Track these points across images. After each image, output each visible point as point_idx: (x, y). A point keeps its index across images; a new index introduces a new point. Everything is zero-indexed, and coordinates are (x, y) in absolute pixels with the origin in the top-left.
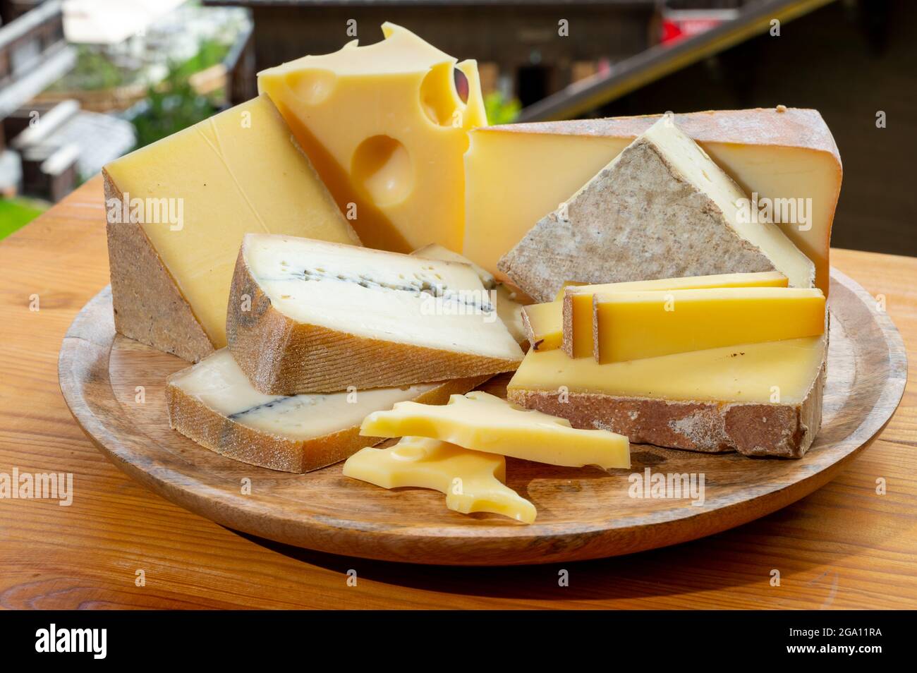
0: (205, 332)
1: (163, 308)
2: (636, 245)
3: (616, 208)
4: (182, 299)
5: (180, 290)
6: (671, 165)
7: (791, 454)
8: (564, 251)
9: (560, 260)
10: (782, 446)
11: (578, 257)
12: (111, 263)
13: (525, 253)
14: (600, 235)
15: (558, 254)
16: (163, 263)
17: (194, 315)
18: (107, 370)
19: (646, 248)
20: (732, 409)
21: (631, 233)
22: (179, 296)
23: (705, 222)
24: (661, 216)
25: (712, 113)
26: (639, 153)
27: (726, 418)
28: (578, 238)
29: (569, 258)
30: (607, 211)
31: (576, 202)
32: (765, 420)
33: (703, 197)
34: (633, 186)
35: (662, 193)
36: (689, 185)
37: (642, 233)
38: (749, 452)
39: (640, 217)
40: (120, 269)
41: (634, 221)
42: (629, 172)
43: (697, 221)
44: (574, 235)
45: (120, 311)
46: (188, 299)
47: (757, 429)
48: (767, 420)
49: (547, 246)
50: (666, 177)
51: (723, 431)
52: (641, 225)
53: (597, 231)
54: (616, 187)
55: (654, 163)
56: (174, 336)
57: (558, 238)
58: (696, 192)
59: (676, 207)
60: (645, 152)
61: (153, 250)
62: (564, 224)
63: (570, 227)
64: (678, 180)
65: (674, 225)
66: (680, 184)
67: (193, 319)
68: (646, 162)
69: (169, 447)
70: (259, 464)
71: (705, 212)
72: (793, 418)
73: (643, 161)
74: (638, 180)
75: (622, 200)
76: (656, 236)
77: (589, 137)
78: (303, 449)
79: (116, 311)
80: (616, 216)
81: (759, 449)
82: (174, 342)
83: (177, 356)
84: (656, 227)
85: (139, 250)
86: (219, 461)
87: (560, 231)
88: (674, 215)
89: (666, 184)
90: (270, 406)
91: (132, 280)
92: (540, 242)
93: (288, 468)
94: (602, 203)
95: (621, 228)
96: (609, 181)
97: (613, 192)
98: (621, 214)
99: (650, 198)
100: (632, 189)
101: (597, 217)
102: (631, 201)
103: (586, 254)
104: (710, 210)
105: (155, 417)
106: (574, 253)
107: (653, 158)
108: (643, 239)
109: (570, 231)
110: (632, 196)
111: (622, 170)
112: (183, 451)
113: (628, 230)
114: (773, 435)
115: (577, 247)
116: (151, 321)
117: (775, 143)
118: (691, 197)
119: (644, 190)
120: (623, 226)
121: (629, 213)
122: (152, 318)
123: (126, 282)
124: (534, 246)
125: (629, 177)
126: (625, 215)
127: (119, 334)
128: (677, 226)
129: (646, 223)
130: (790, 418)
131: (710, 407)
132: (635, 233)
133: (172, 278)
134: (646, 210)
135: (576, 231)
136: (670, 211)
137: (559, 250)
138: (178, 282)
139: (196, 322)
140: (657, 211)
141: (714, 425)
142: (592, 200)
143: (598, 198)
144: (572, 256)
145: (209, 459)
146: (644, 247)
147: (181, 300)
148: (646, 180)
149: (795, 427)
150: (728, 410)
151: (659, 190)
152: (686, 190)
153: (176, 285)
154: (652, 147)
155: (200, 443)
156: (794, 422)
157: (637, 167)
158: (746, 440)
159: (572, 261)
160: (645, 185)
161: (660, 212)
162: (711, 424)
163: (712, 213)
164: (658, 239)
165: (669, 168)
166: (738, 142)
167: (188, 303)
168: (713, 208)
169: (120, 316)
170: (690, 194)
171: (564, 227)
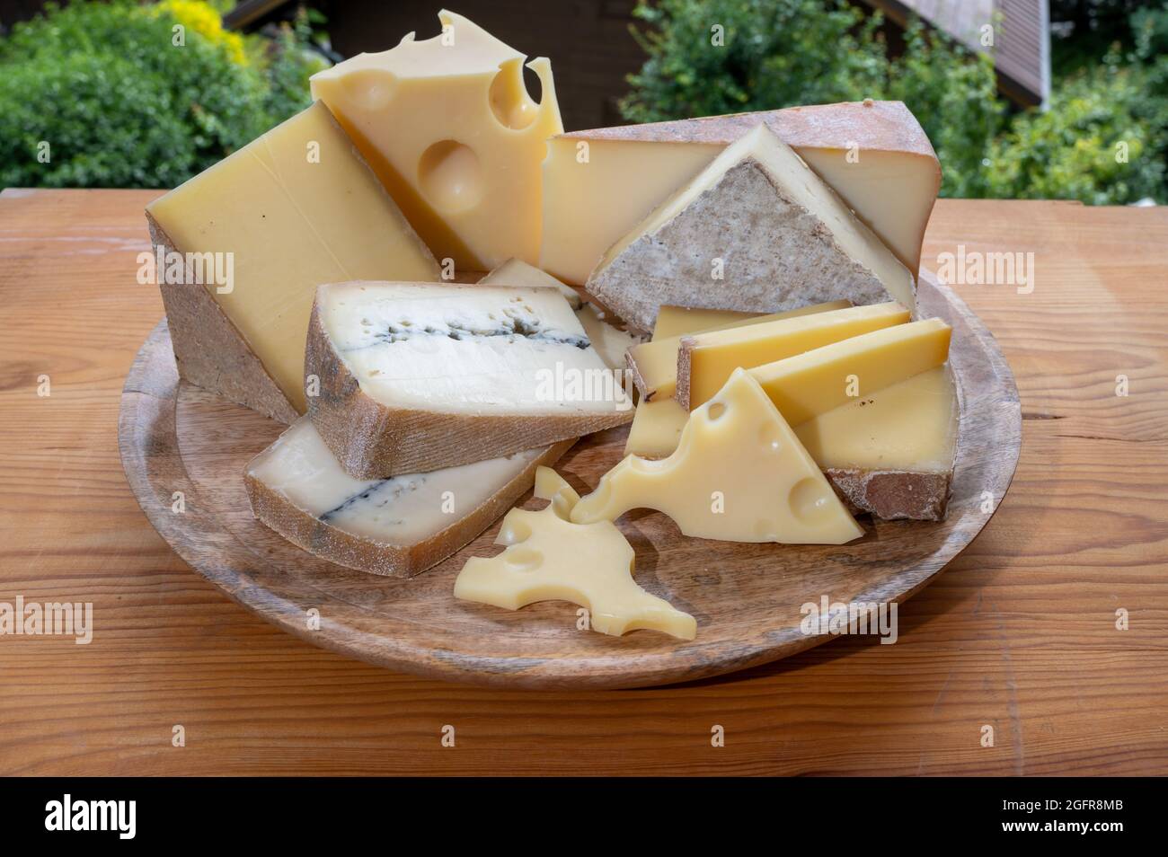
0: (279, 388)
1: (230, 361)
2: (737, 267)
3: (717, 230)
4: (252, 353)
5: (247, 343)
6: (779, 184)
7: (936, 519)
8: (659, 274)
9: (655, 282)
10: (927, 512)
11: (674, 280)
12: (166, 309)
13: (616, 275)
14: (699, 258)
15: (653, 277)
16: (226, 316)
17: (266, 371)
18: (174, 434)
19: (748, 271)
20: (875, 478)
21: (732, 256)
22: (247, 351)
23: (814, 245)
24: (766, 238)
25: (798, 110)
26: (744, 172)
27: (868, 486)
28: (674, 261)
29: (665, 281)
30: (707, 233)
31: (674, 224)
32: (910, 488)
33: (812, 219)
34: (736, 207)
35: (767, 215)
36: (798, 207)
37: (745, 256)
38: (890, 518)
39: (743, 240)
40: (177, 317)
41: (737, 244)
42: (731, 193)
43: (805, 244)
44: (670, 257)
45: (182, 358)
46: (257, 353)
47: (900, 496)
48: (913, 488)
49: (640, 268)
50: (773, 198)
51: (863, 497)
52: (743, 248)
53: (694, 254)
54: (717, 208)
55: (760, 183)
56: (246, 389)
57: (653, 260)
58: (803, 212)
59: (782, 229)
60: (751, 172)
61: (212, 301)
62: (659, 246)
63: (666, 249)
64: (786, 202)
65: (779, 247)
66: (788, 206)
67: (265, 375)
68: (752, 182)
69: (254, 545)
70: (359, 568)
71: (814, 235)
72: (943, 486)
73: (748, 181)
74: (742, 201)
75: (723, 222)
76: (760, 259)
77: (676, 144)
78: (410, 554)
79: (177, 358)
80: (716, 238)
81: (901, 514)
82: (246, 395)
83: (249, 409)
84: (759, 249)
85: (197, 300)
86: (311, 565)
87: (655, 254)
88: (781, 237)
89: (773, 205)
90: (366, 496)
91: (191, 328)
92: (633, 264)
93: (394, 573)
94: (702, 225)
95: (721, 250)
96: (710, 202)
97: (714, 214)
98: (722, 237)
99: (754, 220)
100: (734, 211)
101: (695, 240)
102: (734, 223)
103: (682, 277)
104: (820, 232)
105: (234, 501)
106: (671, 277)
107: (758, 178)
108: (745, 262)
109: (666, 254)
110: (734, 218)
111: (725, 190)
112: (271, 552)
113: (729, 253)
114: (917, 502)
115: (673, 270)
116: (218, 372)
117: (874, 147)
118: (799, 218)
119: (748, 212)
120: (723, 248)
121: (731, 235)
122: (218, 368)
123: (185, 330)
124: (626, 268)
125: (732, 198)
126: (726, 237)
127: (183, 381)
128: (783, 248)
129: (748, 245)
130: (939, 486)
131: (851, 475)
132: (736, 256)
133: (238, 332)
134: (750, 233)
135: (672, 253)
136: (776, 233)
137: (653, 273)
138: (245, 336)
139: (269, 379)
140: (762, 233)
141: (854, 492)
142: (691, 221)
143: (698, 219)
144: (667, 279)
145: (302, 561)
146: (746, 269)
147: (250, 354)
148: (751, 201)
149: (943, 495)
150: (871, 478)
151: (764, 212)
152: (795, 212)
153: (243, 338)
154: (758, 166)
155: (288, 539)
156: (943, 490)
157: (742, 188)
158: (888, 507)
159: (667, 284)
160: (750, 207)
161: (765, 234)
162: (850, 491)
163: (822, 236)
164: (762, 261)
165: (777, 188)
166: (835, 147)
167: (257, 357)
168: (823, 230)
169: (182, 362)
170: (798, 215)
171: (659, 250)
